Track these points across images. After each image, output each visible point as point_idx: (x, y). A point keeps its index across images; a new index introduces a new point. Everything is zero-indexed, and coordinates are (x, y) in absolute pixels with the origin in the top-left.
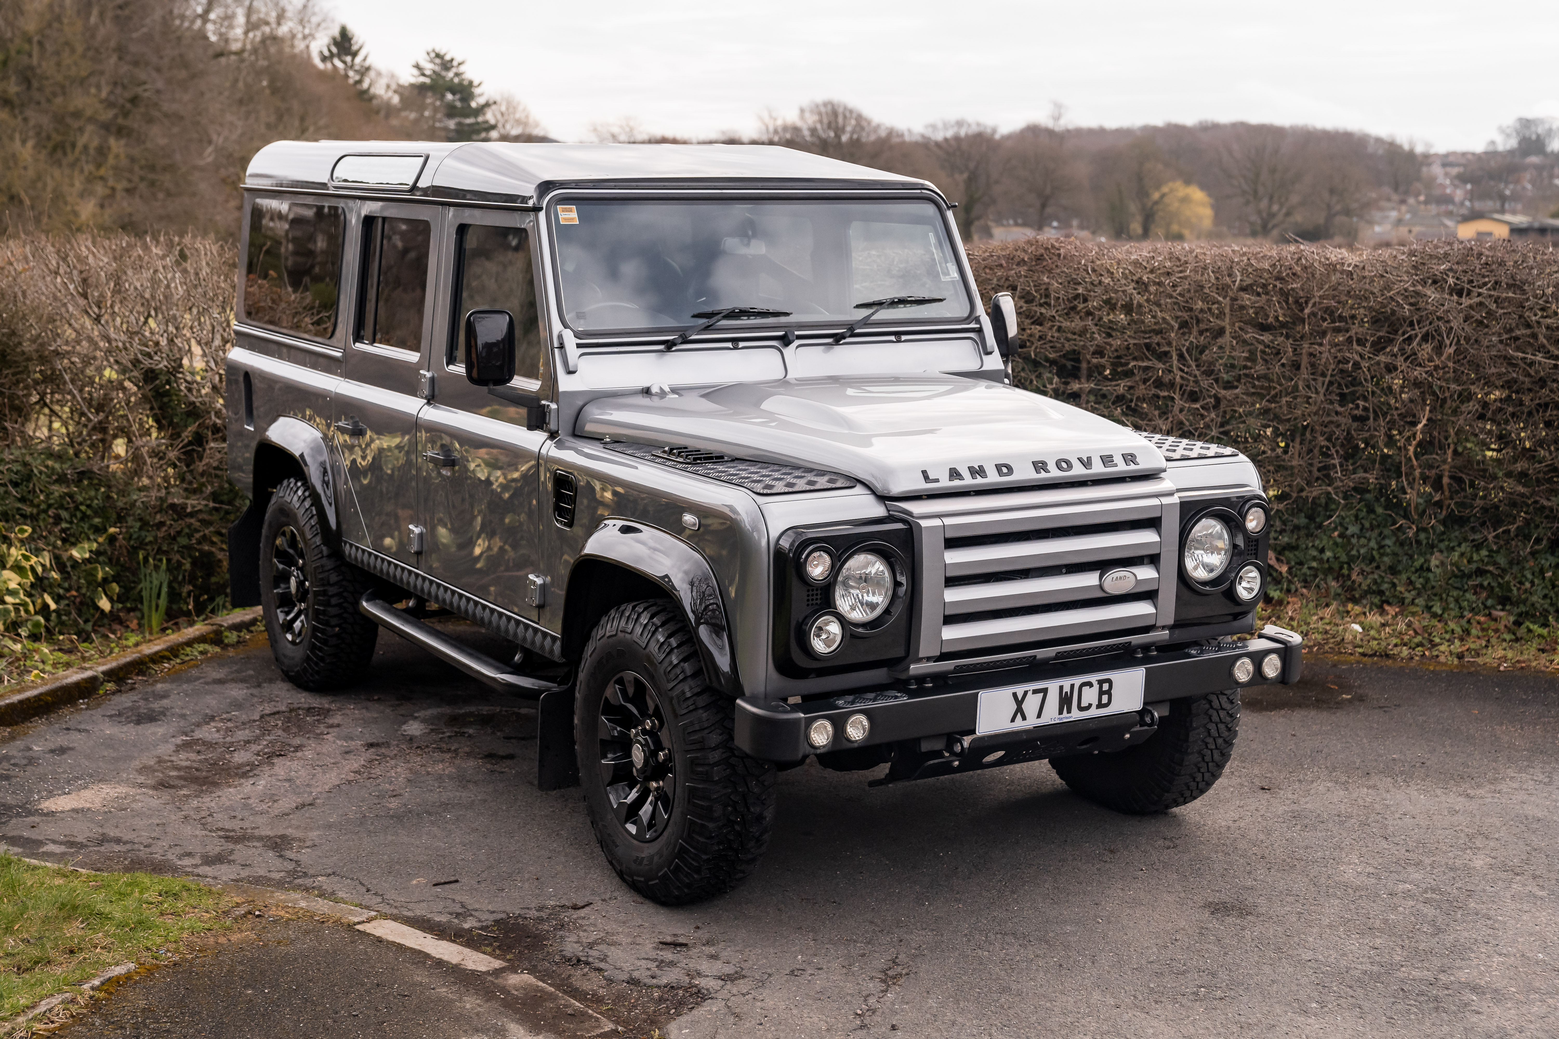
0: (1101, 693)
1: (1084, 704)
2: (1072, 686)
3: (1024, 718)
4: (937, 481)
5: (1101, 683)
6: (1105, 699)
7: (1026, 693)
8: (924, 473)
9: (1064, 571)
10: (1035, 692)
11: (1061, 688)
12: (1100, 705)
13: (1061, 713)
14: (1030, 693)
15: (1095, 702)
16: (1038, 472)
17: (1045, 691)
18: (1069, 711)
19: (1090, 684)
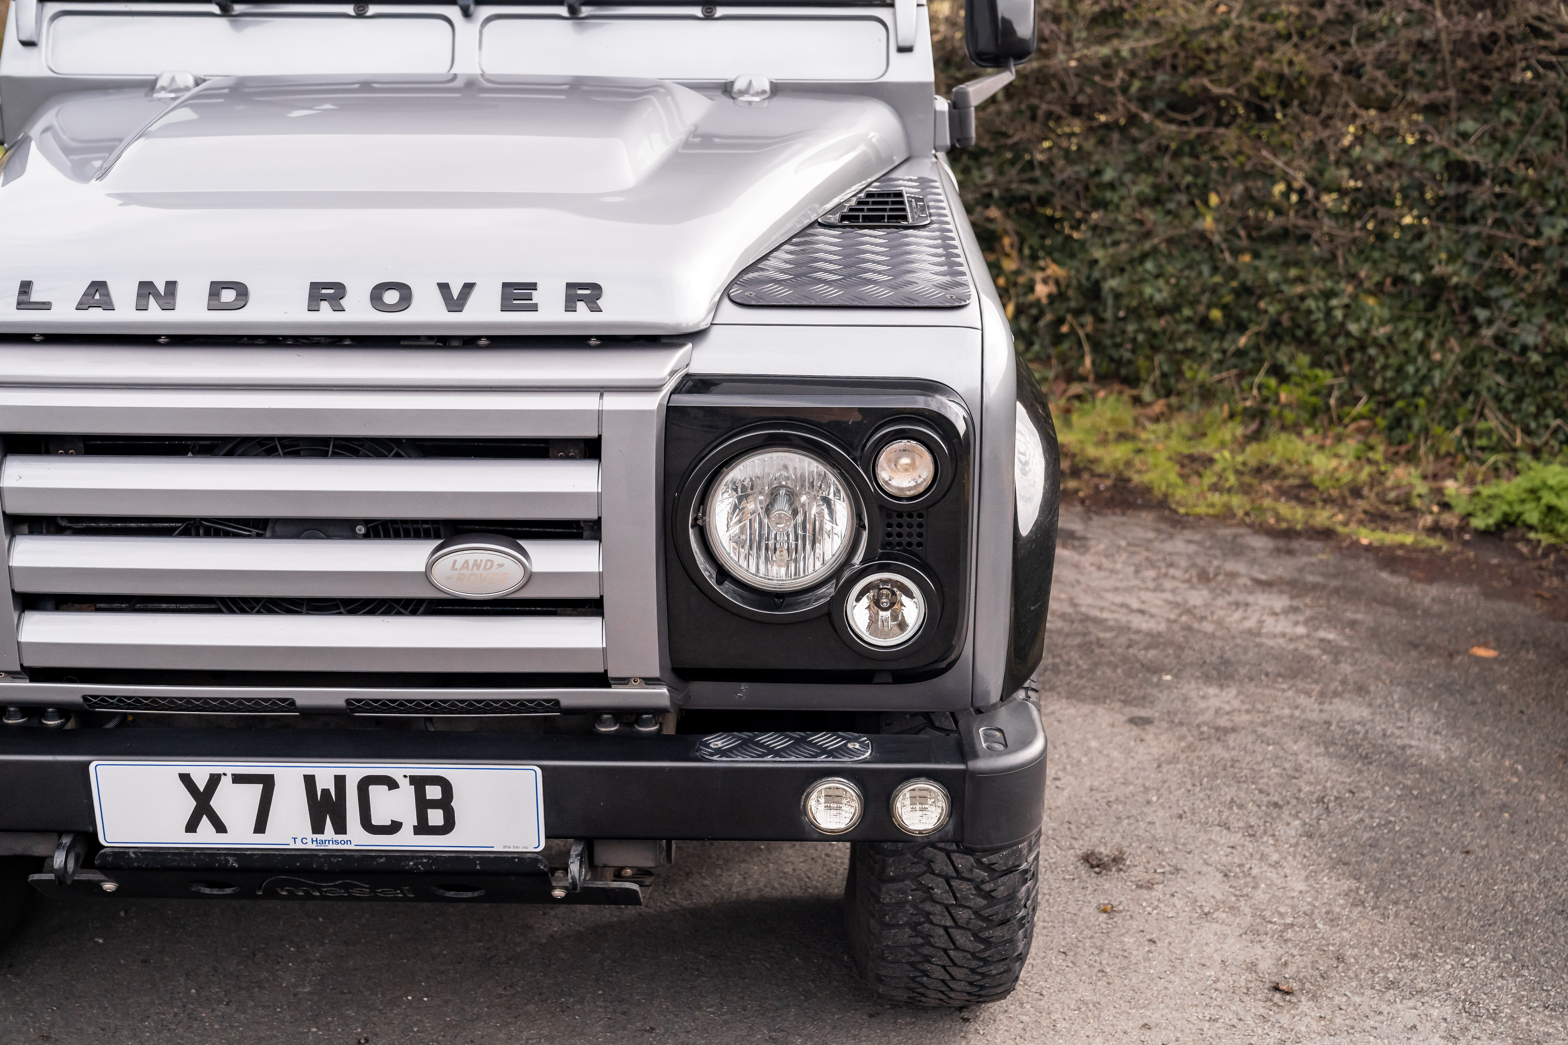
0: (423, 805)
1: (377, 819)
2: (340, 781)
3: (220, 827)
4: (45, 306)
5: (419, 783)
6: (436, 817)
7: (214, 781)
8: (26, 287)
9: (361, 530)
10: (238, 779)
11: (310, 781)
12: (422, 828)
13: (318, 828)
14: (226, 783)
15: (410, 819)
16: (313, 307)
17: (268, 783)
18: (340, 828)
19: (392, 784)
